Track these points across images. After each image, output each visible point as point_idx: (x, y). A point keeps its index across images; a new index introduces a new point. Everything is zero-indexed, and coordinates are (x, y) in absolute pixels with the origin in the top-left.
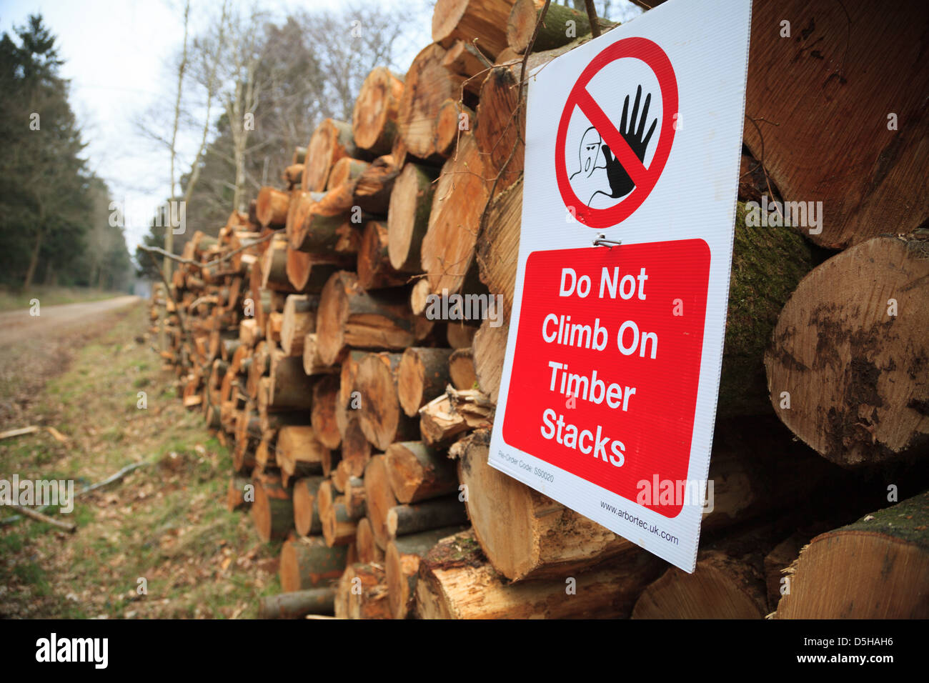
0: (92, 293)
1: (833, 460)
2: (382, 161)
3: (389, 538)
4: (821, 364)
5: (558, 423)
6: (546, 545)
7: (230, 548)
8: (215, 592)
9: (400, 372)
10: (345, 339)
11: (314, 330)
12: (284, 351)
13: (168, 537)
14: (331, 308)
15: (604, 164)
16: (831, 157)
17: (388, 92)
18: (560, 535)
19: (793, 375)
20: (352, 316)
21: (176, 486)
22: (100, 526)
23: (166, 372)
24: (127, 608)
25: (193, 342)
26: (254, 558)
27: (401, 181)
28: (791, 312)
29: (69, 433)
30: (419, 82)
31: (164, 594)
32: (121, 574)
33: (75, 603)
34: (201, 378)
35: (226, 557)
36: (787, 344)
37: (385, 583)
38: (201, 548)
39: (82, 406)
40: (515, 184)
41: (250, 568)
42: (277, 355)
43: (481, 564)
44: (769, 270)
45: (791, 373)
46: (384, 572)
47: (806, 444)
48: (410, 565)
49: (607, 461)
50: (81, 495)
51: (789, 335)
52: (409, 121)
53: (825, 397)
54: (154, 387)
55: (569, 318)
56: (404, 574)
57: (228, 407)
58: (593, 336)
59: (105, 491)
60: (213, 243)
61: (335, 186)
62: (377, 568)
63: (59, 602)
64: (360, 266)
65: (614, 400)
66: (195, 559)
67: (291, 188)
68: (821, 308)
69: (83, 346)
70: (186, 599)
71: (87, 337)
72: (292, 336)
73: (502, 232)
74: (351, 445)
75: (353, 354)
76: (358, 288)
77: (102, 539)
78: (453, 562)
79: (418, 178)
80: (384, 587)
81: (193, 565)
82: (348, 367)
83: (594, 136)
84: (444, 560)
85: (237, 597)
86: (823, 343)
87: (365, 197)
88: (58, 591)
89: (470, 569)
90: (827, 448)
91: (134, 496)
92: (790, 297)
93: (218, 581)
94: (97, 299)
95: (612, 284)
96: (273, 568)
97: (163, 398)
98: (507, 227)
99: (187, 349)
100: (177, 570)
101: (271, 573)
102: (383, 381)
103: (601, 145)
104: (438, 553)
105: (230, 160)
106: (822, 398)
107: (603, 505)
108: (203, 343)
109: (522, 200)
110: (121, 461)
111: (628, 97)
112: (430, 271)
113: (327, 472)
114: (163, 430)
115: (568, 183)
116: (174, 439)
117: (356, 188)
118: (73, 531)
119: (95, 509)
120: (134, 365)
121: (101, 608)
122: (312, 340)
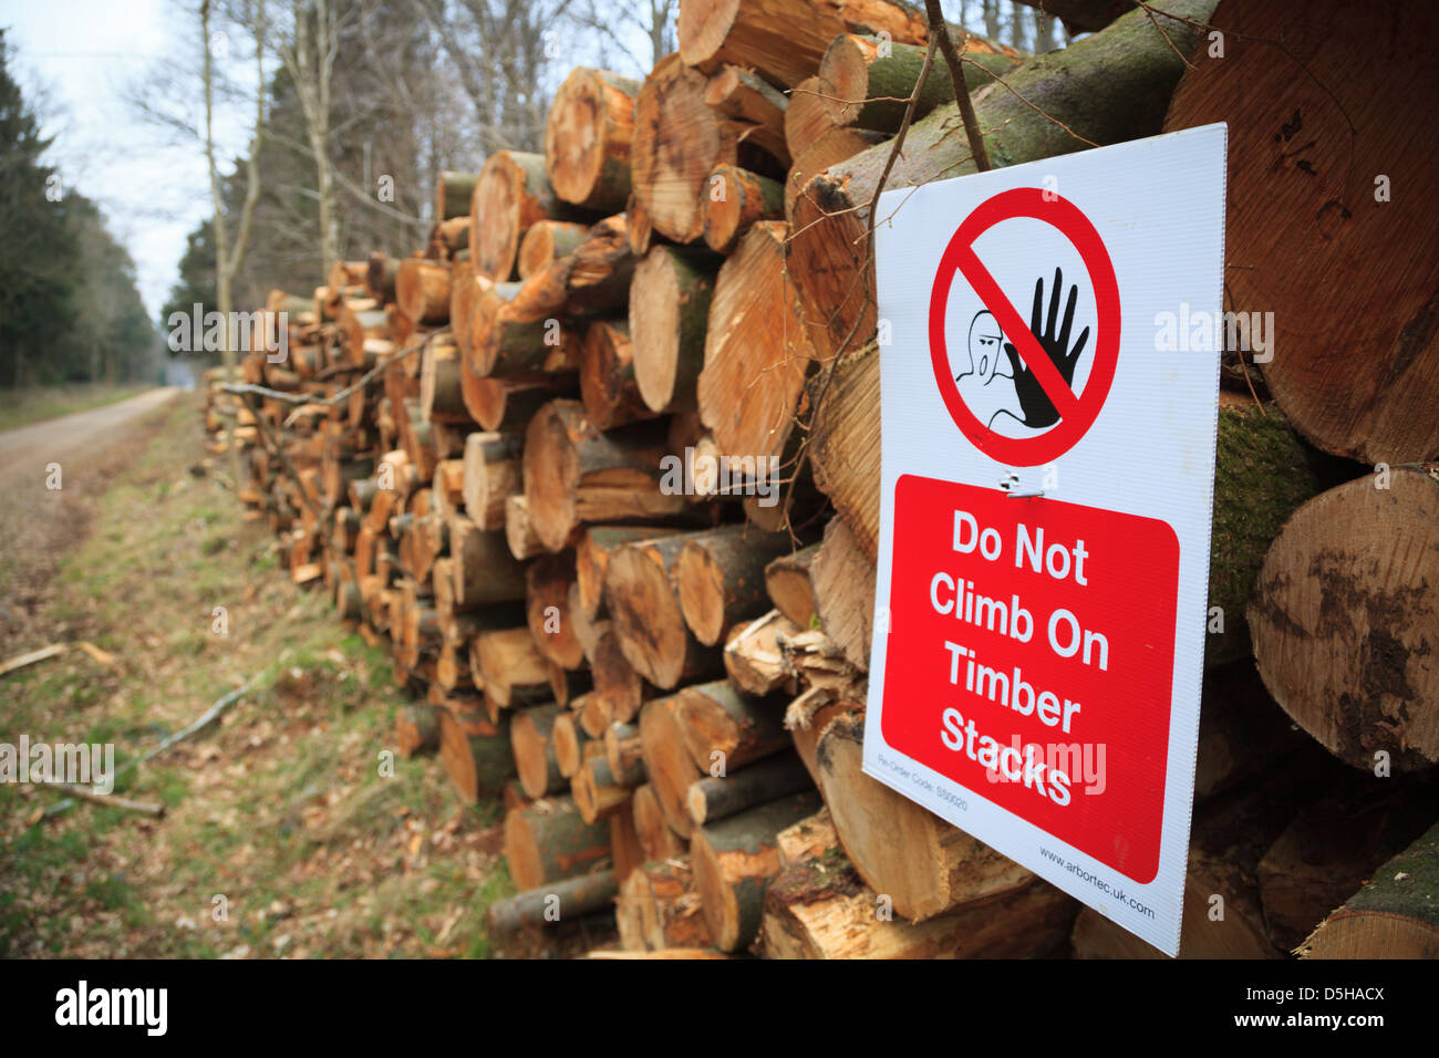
0: (99, 392)
1: (1348, 761)
2: (606, 226)
3: (691, 823)
4: (1328, 631)
5: (967, 730)
6: (959, 881)
7: (417, 819)
8: (409, 896)
9: (680, 574)
10: (578, 512)
11: (519, 488)
12: (471, 520)
13: (314, 810)
14: (547, 458)
15: (1011, 373)
16: (1332, 323)
17: (602, 111)
18: (976, 864)
19: (1289, 641)
20: (585, 475)
21: (309, 723)
22: (202, 803)
23: (251, 523)
24: (275, 931)
25: (292, 477)
26: (458, 832)
27: (646, 271)
28: (1283, 553)
29: (116, 649)
30: (661, 115)
31: (327, 902)
32: (254, 877)
33: (191, 932)
34: (317, 537)
35: (413, 834)
36: (1279, 597)
37: (695, 890)
38: (373, 822)
39: (125, 598)
40: (862, 352)
41: (455, 848)
42: (460, 526)
43: (857, 890)
44: (1250, 501)
45: (1285, 638)
46: (690, 872)
47: (1310, 736)
48: (733, 868)
49: (1045, 794)
50: (160, 752)
51: (1281, 585)
52: (652, 179)
53: (1335, 677)
54: (235, 551)
55: (971, 585)
56: (727, 883)
57: (371, 586)
58: (1013, 619)
59: (196, 742)
60: (303, 310)
61: (532, 268)
62: (678, 869)
63: (168, 934)
64: (586, 392)
65: (1049, 715)
66: (364, 841)
67: (451, 257)
68: (1325, 554)
69: (103, 490)
70: (363, 907)
71: (106, 473)
72: (485, 501)
73: (846, 420)
74: (608, 673)
75: (594, 533)
76: (588, 427)
77: (211, 824)
78: (817, 892)
79: (677, 273)
80: (694, 896)
81: (362, 851)
82: (588, 555)
83: (990, 325)
84: (804, 888)
85: (445, 899)
86: (1329, 604)
87: (585, 289)
88: (163, 916)
89: (842, 900)
90: (1339, 744)
91: (244, 744)
92: (1280, 533)
93: (409, 876)
94: (108, 402)
95: (1032, 550)
96: (492, 846)
97: (255, 570)
98: (853, 417)
99: (283, 487)
100: (340, 862)
101: (489, 854)
102: (655, 589)
103: (1003, 342)
104: (792, 878)
105: (304, 150)
106: (1330, 678)
107: (1043, 852)
108: (313, 480)
109: (878, 379)
110: (212, 689)
111: (1040, 283)
112: (716, 429)
113: (562, 699)
114: (266, 628)
115: (954, 385)
116: (289, 641)
117: (570, 277)
118: (161, 815)
119: (188, 775)
120: (194, 516)
121: (233, 936)
122: (519, 507)
